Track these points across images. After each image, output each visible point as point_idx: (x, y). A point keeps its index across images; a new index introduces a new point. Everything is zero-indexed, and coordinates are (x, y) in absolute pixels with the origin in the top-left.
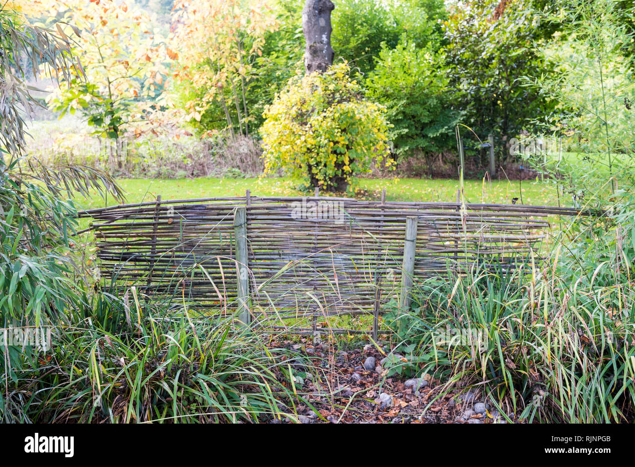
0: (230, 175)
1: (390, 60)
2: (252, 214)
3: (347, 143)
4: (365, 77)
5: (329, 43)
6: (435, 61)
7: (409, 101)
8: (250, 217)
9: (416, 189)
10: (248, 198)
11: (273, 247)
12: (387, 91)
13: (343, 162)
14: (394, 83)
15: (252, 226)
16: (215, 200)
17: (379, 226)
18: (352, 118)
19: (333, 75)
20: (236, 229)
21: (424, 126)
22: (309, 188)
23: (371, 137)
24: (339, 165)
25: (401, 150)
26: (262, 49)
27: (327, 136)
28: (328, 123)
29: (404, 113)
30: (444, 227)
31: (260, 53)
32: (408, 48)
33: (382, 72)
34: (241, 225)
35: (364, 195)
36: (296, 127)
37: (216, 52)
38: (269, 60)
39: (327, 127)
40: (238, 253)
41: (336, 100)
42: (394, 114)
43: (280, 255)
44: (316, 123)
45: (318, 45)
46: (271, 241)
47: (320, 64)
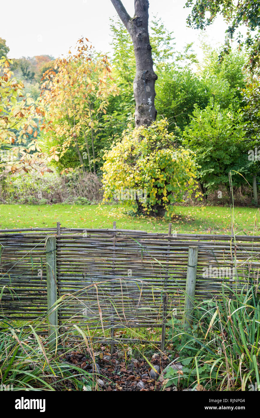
0: (80, 202)
1: (201, 117)
2: (61, 242)
3: (165, 179)
4: (183, 130)
5: (153, 104)
6: (235, 118)
7: (215, 148)
8: (59, 245)
9: (219, 215)
10: (59, 229)
11: (79, 270)
12: (199, 140)
13: (162, 194)
14: (203, 134)
15: (62, 252)
16: (31, 230)
17: (166, 254)
18: (169, 160)
19: (155, 128)
20: (47, 255)
21: (226, 167)
22: (136, 213)
23: (183, 175)
24: (159, 196)
25: (209, 184)
26: (106, 109)
27: (150, 174)
28: (151, 164)
29: (211, 157)
30: (221, 255)
31: (105, 112)
32: (214, 108)
33: (195, 126)
34: (51, 251)
35: (178, 219)
36: (127, 167)
37: (72, 110)
38: (112, 117)
39: (150, 168)
40: (48, 274)
41: (157, 147)
42: (203, 158)
43: (83, 276)
44: (142, 164)
45: (145, 106)
46: (76, 265)
47: (146, 120)
